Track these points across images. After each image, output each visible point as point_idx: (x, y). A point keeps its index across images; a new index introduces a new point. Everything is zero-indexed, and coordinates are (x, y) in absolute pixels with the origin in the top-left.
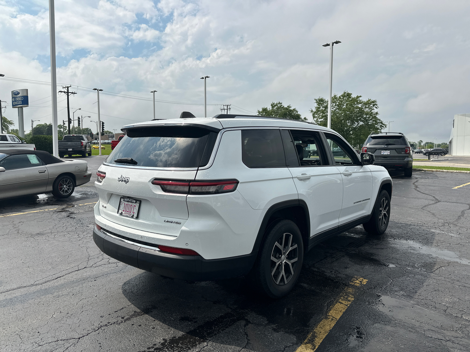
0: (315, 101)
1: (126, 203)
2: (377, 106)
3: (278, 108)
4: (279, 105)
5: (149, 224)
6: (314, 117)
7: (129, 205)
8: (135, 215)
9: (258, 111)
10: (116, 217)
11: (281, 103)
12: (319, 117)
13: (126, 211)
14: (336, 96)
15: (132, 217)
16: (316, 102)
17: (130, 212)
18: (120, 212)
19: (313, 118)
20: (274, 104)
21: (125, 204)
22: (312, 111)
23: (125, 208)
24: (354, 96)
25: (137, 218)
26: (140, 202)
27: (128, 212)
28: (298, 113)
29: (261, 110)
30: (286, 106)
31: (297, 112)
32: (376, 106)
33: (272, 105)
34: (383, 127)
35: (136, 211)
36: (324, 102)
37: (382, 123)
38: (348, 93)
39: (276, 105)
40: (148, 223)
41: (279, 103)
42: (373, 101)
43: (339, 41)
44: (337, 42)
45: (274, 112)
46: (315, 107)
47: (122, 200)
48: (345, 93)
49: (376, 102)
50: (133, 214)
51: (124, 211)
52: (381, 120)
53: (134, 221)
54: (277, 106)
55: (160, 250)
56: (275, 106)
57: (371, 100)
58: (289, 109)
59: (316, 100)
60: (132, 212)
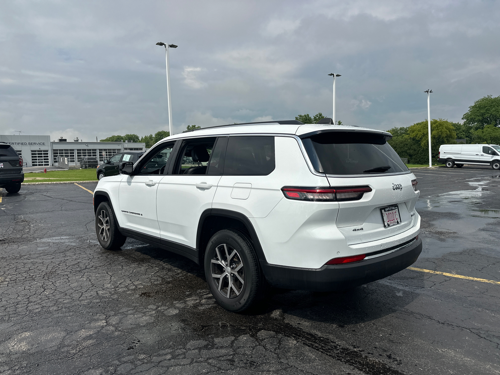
1: (387, 212)
7: (390, 213)
8: (399, 220)
10: (385, 231)
13: (390, 221)
15: (398, 223)
17: (394, 220)
18: (386, 224)
21: (387, 214)
23: (388, 218)
25: (401, 222)
26: (397, 206)
27: (392, 220)
35: (398, 217)
40: (407, 222)
47: (383, 211)
50: (397, 220)
51: (388, 221)
53: (399, 226)
60: (395, 219)
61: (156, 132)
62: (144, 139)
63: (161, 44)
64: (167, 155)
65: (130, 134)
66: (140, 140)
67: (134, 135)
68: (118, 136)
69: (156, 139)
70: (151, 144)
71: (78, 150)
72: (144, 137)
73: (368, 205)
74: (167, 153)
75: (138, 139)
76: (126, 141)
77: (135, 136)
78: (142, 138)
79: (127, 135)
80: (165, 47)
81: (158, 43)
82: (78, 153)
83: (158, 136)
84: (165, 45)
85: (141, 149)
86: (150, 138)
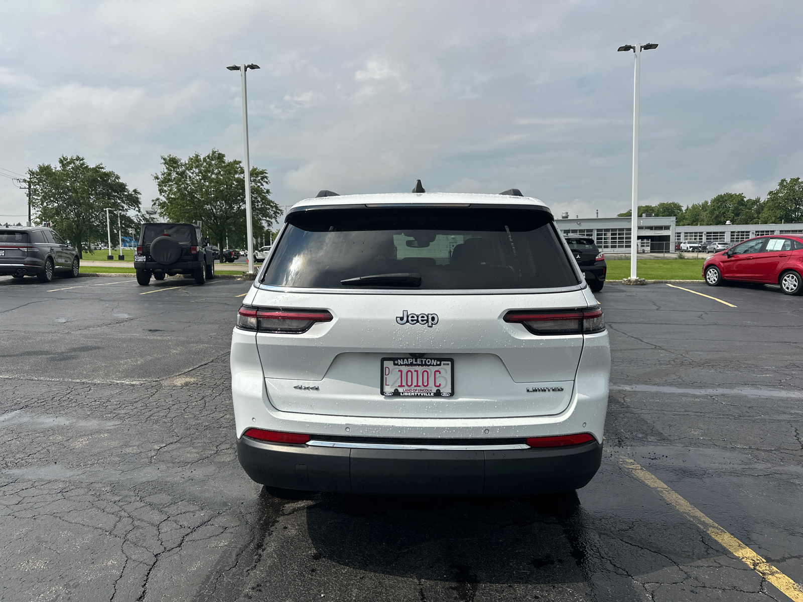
0: (163, 161)
1: (405, 368)
2: (267, 179)
3: (76, 168)
4: (78, 163)
5: (489, 402)
6: (161, 191)
7: (417, 371)
8: (446, 390)
9: (29, 170)
10: (379, 402)
11: (83, 159)
12: (171, 190)
13: (409, 386)
14: (199, 157)
15: (438, 394)
16: (165, 164)
17: (426, 386)
18: (389, 389)
19: (159, 192)
20: (65, 159)
21: (400, 371)
22: (157, 178)
23: (404, 379)
24: (228, 159)
25: (452, 394)
26: (452, 361)
27: (417, 386)
28: (121, 181)
29: (36, 169)
30: (92, 165)
31: (118, 178)
32: (265, 179)
33: (61, 161)
34: (279, 213)
35: (443, 382)
36: (178, 165)
37: (276, 207)
38: (219, 154)
39: (72, 161)
40: (486, 400)
41: (78, 159)
42: (261, 172)
43: (256, 65)
44: (253, 67)
45: (67, 175)
46: (161, 173)
47: (389, 363)
48: (214, 153)
49: (266, 173)
50: (437, 388)
51: (401, 386)
52: (275, 202)
53: (443, 402)
54: (74, 163)
55: (529, 447)
56: (69, 163)
57: (257, 169)
58: (100, 171)
59: (164, 159)
60: (431, 385)
61: (714, 196)
62: (690, 210)
63: (627, 48)
64: (725, 237)
65: (666, 202)
66: (684, 211)
67: (673, 203)
68: (646, 206)
69: (712, 208)
70: (702, 217)
71: (598, 230)
72: (690, 206)
73: (315, 345)
74: (724, 233)
75: (681, 210)
76: (644, 215)
77: (676, 204)
78: (688, 207)
79: (662, 205)
80: (634, 52)
81: (620, 47)
82: (598, 235)
83: (718, 203)
84: (634, 48)
85: (667, 228)
86: (703, 208)
